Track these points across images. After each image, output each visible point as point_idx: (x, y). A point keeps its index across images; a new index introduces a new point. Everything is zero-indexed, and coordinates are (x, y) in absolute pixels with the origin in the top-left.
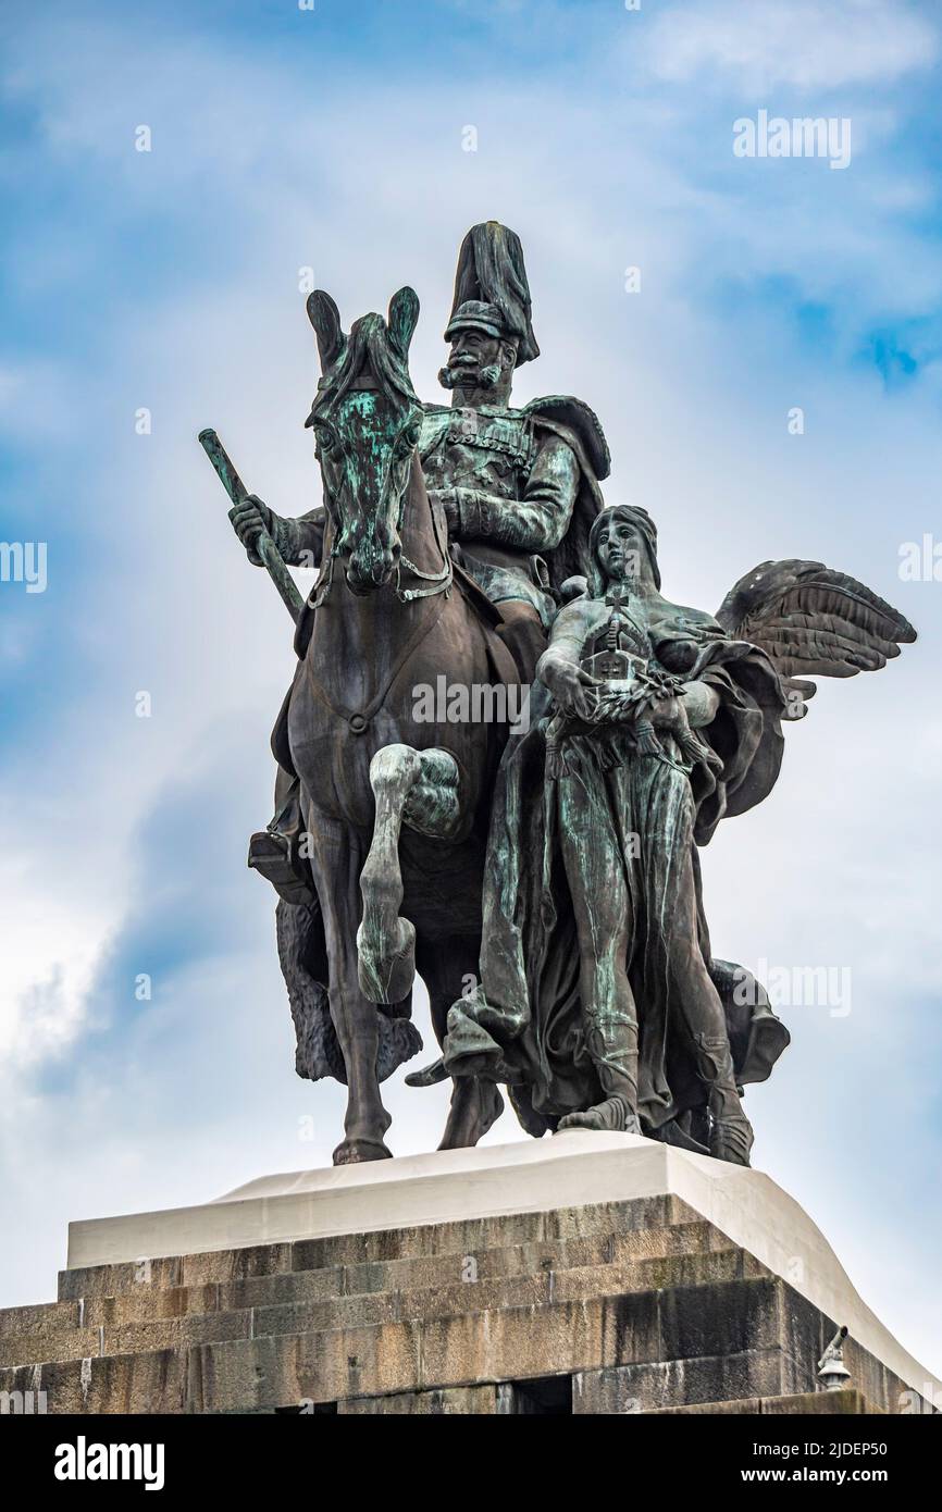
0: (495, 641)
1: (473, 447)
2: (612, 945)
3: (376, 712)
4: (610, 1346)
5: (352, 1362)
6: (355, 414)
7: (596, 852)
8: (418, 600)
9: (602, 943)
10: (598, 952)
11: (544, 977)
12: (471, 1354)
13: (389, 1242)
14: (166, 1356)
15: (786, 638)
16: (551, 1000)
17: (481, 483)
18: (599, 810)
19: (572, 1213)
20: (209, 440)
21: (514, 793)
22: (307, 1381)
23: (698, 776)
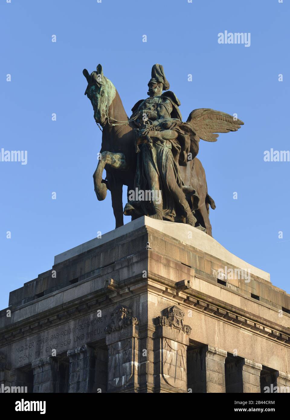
1: (150, 103)
2: (154, 184)
9: (152, 184)
17: (150, 109)
22: (74, 274)
23: (174, 149)
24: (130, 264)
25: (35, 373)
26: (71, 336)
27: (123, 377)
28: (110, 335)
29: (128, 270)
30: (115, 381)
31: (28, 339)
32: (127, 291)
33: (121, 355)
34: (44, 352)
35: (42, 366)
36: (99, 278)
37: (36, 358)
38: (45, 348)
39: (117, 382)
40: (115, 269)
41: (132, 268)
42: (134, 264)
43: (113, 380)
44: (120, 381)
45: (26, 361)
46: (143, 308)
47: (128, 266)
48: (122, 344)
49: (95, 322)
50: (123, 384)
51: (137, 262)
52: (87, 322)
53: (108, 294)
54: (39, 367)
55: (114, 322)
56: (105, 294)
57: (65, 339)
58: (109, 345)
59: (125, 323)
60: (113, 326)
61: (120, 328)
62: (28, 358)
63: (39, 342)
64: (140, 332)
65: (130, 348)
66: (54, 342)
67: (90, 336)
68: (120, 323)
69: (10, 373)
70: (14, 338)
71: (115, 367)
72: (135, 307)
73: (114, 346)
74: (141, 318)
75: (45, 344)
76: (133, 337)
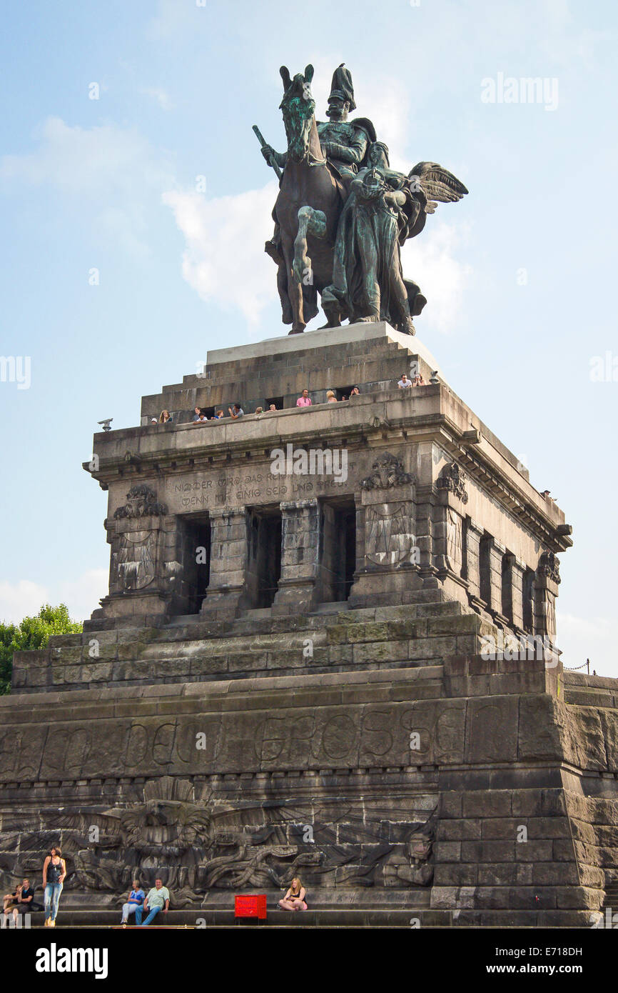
0: (339, 184)
1: (335, 132)
2: (372, 269)
4: (366, 376)
5: (288, 385)
6: (294, 104)
7: (368, 241)
8: (314, 166)
9: (369, 269)
10: (368, 272)
11: (352, 281)
12: (324, 381)
13: (301, 353)
14: (233, 385)
15: (428, 187)
16: (354, 287)
17: (337, 142)
18: (368, 228)
19: (357, 342)
20: (255, 128)
22: (275, 391)
23: (400, 221)
24: (406, 398)
25: (214, 525)
26: (287, 483)
27: (393, 553)
28: (369, 493)
29: (403, 406)
30: (379, 556)
31: (200, 474)
32: (401, 434)
33: (387, 522)
34: (234, 497)
35: (229, 518)
36: (348, 409)
37: (218, 505)
38: (234, 492)
39: (382, 558)
40: (378, 401)
41: (410, 405)
42: (413, 398)
43: (373, 554)
44: (388, 556)
45: (198, 507)
46: (423, 464)
47: (402, 401)
48: (389, 508)
50: (393, 562)
51: (420, 398)
53: (365, 435)
54: (223, 518)
55: (379, 476)
56: (362, 433)
57: (274, 484)
58: (366, 506)
59: (397, 479)
60: (377, 481)
61: (389, 486)
62: (202, 502)
63: (223, 482)
64: (417, 495)
65: (405, 515)
66: (254, 486)
67: (323, 487)
68: (391, 480)
69: (166, 519)
70: (174, 469)
71: (378, 537)
72: (408, 460)
73: (375, 508)
74: (419, 475)
75: (235, 486)
76: (410, 501)
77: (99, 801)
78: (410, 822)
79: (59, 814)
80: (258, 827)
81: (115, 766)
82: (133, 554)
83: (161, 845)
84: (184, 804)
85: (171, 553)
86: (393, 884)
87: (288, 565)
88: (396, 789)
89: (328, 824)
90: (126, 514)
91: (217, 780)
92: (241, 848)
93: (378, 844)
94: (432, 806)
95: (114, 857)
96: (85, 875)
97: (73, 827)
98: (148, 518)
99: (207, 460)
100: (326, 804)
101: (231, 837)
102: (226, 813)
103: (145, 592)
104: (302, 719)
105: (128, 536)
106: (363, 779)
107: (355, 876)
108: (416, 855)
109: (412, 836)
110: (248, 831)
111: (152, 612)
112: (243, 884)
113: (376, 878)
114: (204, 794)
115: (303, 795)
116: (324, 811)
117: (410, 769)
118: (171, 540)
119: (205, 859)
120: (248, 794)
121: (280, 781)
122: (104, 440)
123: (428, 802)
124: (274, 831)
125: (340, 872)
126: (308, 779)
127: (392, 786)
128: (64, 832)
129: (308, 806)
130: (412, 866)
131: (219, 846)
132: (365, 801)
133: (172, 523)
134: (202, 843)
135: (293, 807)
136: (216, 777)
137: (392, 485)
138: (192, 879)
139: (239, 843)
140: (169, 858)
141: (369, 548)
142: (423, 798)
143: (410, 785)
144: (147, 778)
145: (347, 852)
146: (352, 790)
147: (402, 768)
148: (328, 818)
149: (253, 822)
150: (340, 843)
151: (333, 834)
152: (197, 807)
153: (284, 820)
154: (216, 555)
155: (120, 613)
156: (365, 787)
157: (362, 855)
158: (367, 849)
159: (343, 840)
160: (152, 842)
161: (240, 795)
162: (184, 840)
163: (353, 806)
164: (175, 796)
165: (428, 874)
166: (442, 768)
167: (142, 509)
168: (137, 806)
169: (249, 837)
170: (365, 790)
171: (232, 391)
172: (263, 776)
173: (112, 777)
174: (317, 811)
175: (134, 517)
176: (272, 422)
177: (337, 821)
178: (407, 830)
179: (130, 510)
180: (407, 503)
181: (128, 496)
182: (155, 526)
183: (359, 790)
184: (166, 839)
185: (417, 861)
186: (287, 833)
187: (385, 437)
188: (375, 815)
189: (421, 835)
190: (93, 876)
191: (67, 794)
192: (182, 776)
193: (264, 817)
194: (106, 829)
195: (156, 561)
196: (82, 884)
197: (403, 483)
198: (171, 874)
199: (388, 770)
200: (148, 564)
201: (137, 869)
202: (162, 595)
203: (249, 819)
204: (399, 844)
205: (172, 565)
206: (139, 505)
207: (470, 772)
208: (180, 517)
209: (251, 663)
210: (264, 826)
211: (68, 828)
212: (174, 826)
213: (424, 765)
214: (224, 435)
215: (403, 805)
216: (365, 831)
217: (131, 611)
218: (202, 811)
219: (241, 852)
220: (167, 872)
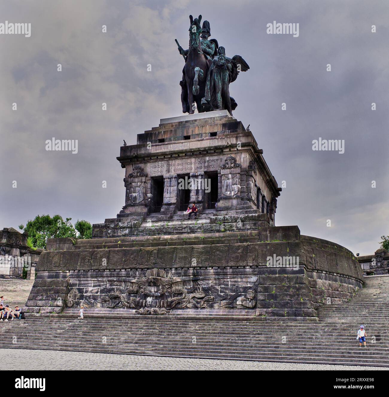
0: (207, 61)
1: (204, 43)
2: (220, 92)
3: (195, 66)
4: (221, 129)
5: (192, 131)
7: (218, 82)
8: (200, 53)
9: (219, 92)
10: (218, 93)
11: (212, 96)
12: (206, 130)
13: (196, 120)
14: (171, 131)
17: (205, 47)
18: (219, 77)
19: (216, 117)
20: (176, 40)
21: (209, 76)
22: (187, 133)
23: (229, 75)
24: (238, 136)
25: (165, 181)
26: (193, 166)
27: (232, 192)
28: (224, 170)
29: (237, 139)
31: (160, 162)
32: (236, 150)
33: (230, 181)
34: (173, 171)
35: (171, 178)
36: (216, 139)
37: (167, 174)
38: (173, 169)
39: (228, 194)
40: (228, 137)
41: (239, 139)
42: (241, 136)
43: (225, 192)
45: (160, 174)
46: (243, 160)
48: (231, 176)
49: (210, 161)
50: (232, 195)
51: (243, 136)
52: (204, 160)
53: (223, 149)
54: (169, 178)
55: (228, 164)
56: (221, 148)
57: (188, 167)
58: (222, 175)
59: (235, 165)
60: (227, 166)
61: (231, 168)
62: (161, 172)
63: (169, 165)
64: (241, 171)
65: (237, 178)
66: (180, 167)
67: (206, 168)
68: (232, 165)
69: (147, 178)
70: (150, 160)
71: (227, 186)
72: (238, 158)
73: (226, 176)
74: (242, 164)
75: (173, 167)
76: (239, 173)
77: (129, 277)
78: (247, 286)
79: (114, 281)
80: (189, 287)
81: (135, 264)
82: (135, 190)
83: (154, 293)
84: (162, 278)
85: (149, 191)
86: (241, 308)
87: (193, 196)
88: (242, 274)
89: (216, 286)
90: (133, 176)
91: (174, 270)
92: (183, 294)
93: (235, 293)
94: (255, 281)
95: (136, 297)
96: (125, 303)
97: (120, 286)
98: (140, 178)
99: (163, 157)
100: (215, 279)
101: (180, 290)
102: (178, 282)
103: (140, 204)
104: (206, 249)
105: (133, 184)
106: (229, 271)
107: (226, 305)
108: (249, 298)
109: (248, 291)
110: (186, 288)
111: (142, 211)
112: (185, 307)
113: (234, 305)
114: (169, 275)
115: (206, 276)
116: (214, 282)
117: (248, 267)
118: (149, 186)
119: (170, 298)
120: (185, 275)
121: (198, 271)
122: (124, 149)
123: (254, 279)
124: (195, 288)
125: (220, 303)
126: (209, 270)
127: (240, 273)
128: (116, 288)
129: (209, 280)
130: (248, 301)
131: (175, 293)
132: (230, 278)
133: (149, 180)
134: (169, 292)
135: (203, 280)
136: (174, 269)
137: (233, 167)
138: (165, 305)
139: (183, 292)
140: (157, 297)
141: (224, 190)
142: (251, 277)
143: (247, 273)
144: (148, 269)
145: (223, 296)
146: (226, 274)
147: (244, 267)
148: (216, 284)
149: (188, 285)
150: (220, 293)
151: (218, 290)
152: (167, 280)
153: (199, 285)
154: (166, 192)
155: (130, 211)
156: (230, 273)
157: (229, 297)
158: (231, 295)
159: (221, 292)
160: (151, 292)
161: (183, 275)
162: (162, 291)
163: (225, 280)
164: (158, 275)
165: (254, 304)
166: (260, 267)
167: (139, 174)
168: (144, 279)
169: (186, 291)
170: (230, 274)
171: (171, 133)
172: (192, 269)
173: (134, 268)
174: (212, 281)
175: (136, 177)
176: (187, 144)
177: (219, 285)
178: (246, 289)
179: (134, 175)
180: (238, 174)
181: (133, 170)
182: (144, 180)
183: (228, 274)
184: (155, 291)
185: (250, 300)
186: (201, 289)
187: (230, 150)
188: (234, 283)
189: (251, 290)
190: (128, 303)
191: (118, 274)
192: (161, 268)
193: (192, 283)
194: (132, 287)
195: (144, 193)
196: (124, 306)
197: (237, 167)
198: (158, 303)
199: (239, 267)
200: (141, 194)
201: (145, 301)
202: (146, 206)
203: (186, 284)
204: (242, 293)
205: (149, 195)
206: (138, 173)
207: (270, 268)
208: (152, 178)
209: (182, 230)
210: (192, 286)
211: (118, 286)
212: (158, 286)
213: (253, 266)
214: (169, 148)
215: (244, 280)
216: (230, 289)
217: (134, 211)
218: (169, 281)
219: (184, 295)
220: (156, 302)
